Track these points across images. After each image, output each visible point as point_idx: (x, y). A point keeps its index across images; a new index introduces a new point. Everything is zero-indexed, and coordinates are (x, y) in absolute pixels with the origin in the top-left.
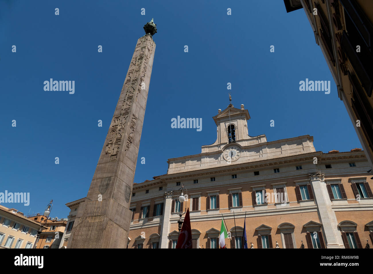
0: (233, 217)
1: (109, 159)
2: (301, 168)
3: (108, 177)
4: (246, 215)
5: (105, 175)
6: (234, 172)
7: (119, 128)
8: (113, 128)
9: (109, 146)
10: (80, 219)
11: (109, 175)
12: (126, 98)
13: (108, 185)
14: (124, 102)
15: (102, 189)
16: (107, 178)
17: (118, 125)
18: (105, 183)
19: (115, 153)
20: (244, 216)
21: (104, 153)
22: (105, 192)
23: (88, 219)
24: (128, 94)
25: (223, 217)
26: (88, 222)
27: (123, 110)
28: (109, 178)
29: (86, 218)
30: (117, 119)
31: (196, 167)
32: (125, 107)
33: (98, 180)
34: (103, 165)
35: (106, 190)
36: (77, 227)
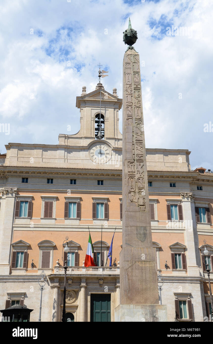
0: (100, 230)
1: (137, 208)
2: (174, 186)
3: (143, 227)
4: (116, 229)
5: (139, 224)
6: (101, 178)
7: (137, 176)
8: (129, 173)
9: (132, 194)
10: (129, 262)
11: (144, 225)
12: (135, 141)
13: (145, 234)
14: (133, 144)
15: (140, 237)
16: (141, 227)
17: (135, 172)
18: (142, 232)
19: (142, 204)
20: (114, 230)
21: (130, 201)
22: (145, 240)
23: (137, 263)
24: (135, 136)
25: (89, 228)
26: (139, 266)
27: (135, 155)
28: (145, 228)
29: (136, 262)
30: (131, 164)
31: (50, 161)
32: (136, 152)
33: (133, 228)
34: (132, 213)
35: (145, 239)
36: (128, 268)
